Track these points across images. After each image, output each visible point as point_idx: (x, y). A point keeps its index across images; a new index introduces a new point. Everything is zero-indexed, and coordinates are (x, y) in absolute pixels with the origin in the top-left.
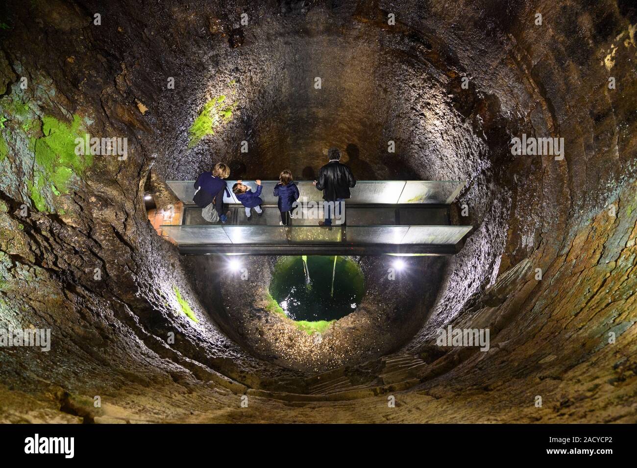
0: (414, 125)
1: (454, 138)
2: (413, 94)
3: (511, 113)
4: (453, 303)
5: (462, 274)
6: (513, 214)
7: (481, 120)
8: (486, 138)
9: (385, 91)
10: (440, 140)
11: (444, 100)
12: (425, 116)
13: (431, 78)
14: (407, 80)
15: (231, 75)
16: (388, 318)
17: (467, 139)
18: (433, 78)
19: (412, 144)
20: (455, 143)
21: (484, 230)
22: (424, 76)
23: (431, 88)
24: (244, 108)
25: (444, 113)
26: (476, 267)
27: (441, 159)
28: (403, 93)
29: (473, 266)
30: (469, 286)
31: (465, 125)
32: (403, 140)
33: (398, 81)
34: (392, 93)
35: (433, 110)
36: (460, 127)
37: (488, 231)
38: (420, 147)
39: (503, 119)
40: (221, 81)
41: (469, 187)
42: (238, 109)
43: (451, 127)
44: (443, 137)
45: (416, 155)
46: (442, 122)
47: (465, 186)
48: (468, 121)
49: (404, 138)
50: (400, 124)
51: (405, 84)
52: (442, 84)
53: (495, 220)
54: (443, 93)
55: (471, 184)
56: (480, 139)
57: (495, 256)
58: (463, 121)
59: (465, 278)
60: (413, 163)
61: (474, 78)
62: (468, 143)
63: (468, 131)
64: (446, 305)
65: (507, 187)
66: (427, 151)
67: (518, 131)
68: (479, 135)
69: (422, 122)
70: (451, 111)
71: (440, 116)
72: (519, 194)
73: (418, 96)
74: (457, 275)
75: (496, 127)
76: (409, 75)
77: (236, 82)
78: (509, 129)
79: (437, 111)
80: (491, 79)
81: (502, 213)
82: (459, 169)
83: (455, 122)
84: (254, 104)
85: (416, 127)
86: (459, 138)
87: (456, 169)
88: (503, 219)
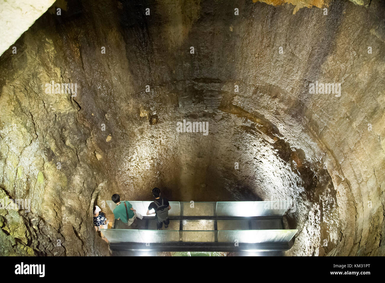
0: (256, 168)
1: (281, 175)
2: (254, 149)
3: (312, 159)
6: (322, 220)
7: (295, 163)
8: (300, 174)
9: (238, 148)
10: (272, 176)
11: (273, 152)
12: (262, 163)
13: (264, 140)
14: (251, 142)
15: (149, 140)
17: (288, 175)
18: (266, 141)
19: (256, 179)
20: (282, 178)
21: (305, 232)
22: (260, 140)
23: (265, 146)
24: (155, 159)
25: (274, 160)
27: (274, 188)
28: (249, 149)
31: (287, 167)
32: (250, 177)
33: (245, 142)
34: (242, 149)
35: (267, 159)
36: (284, 168)
37: (308, 232)
38: (261, 181)
39: (308, 162)
40: (143, 143)
42: (152, 159)
43: (278, 168)
44: (274, 175)
45: (259, 186)
46: (273, 165)
48: (288, 164)
50: (248, 167)
51: (249, 144)
52: (271, 144)
53: (311, 224)
54: (272, 149)
56: (296, 175)
57: (315, 248)
58: (285, 164)
60: (258, 191)
61: (288, 140)
62: (290, 177)
63: (289, 170)
65: (316, 203)
66: (265, 183)
67: (317, 169)
68: (296, 172)
69: (261, 166)
70: (278, 159)
71: (271, 162)
72: (324, 207)
73: (257, 151)
75: (305, 168)
76: (251, 139)
77: (152, 143)
78: (312, 168)
79: (269, 159)
80: (298, 140)
81: (315, 220)
82: (286, 193)
83: (281, 165)
84: (161, 156)
85: (258, 169)
86: (284, 174)
87: (284, 194)
88: (317, 224)
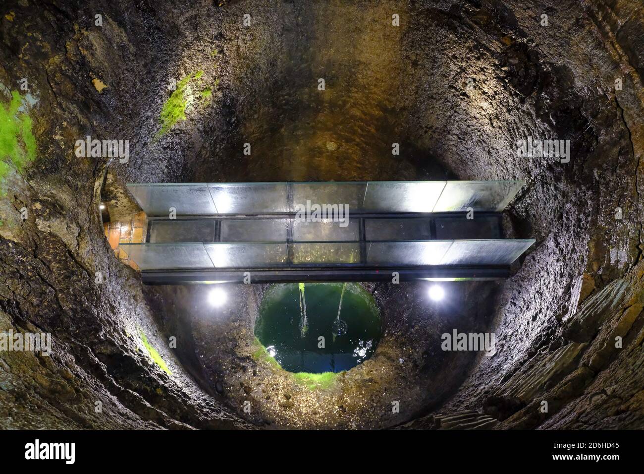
0: (452, 108)
1: (508, 124)
2: (452, 67)
3: (589, 89)
4: (513, 342)
5: (522, 303)
6: (594, 223)
7: (546, 99)
8: (555, 123)
9: (415, 64)
10: (488, 128)
11: (496, 74)
12: (468, 97)
13: (478, 45)
14: (446, 49)
15: (212, 43)
16: (416, 366)
17: (526, 125)
18: (482, 46)
19: (449, 133)
20: (509, 130)
21: (551, 244)
22: (470, 43)
23: (478, 59)
24: (226, 88)
25: (495, 92)
26: (541, 294)
27: (489, 152)
28: (440, 66)
29: (537, 292)
30: (534, 318)
31: (526, 106)
32: (437, 128)
33: (433, 50)
34: (423, 66)
35: (480, 89)
36: (518, 109)
37: (558, 244)
38: (460, 138)
39: (578, 97)
40: (199, 51)
41: (529, 189)
42: (219, 90)
43: (505, 109)
44: (492, 124)
45: (454, 149)
46: (491, 104)
47: (523, 188)
48: (529, 101)
49: (437, 126)
50: (433, 107)
51: (443, 54)
52: (493, 54)
53: (568, 230)
54: (495, 65)
55: (532, 184)
56: (546, 125)
57: (571, 277)
58: (522, 101)
59: (527, 309)
60: (450, 159)
61: (537, 45)
62: (528, 130)
63: (529, 114)
64: (502, 345)
65: (585, 186)
66: (470, 143)
67: (598, 113)
68: (545, 119)
69: (463, 104)
70: (505, 88)
71: (489, 96)
72: (603, 194)
73: (459, 70)
74: (515, 305)
75: (568, 108)
76: (449, 43)
77: (220, 52)
78: (586, 110)
79: (486, 90)
80: (562, 46)
81: (579, 220)
82: (515, 165)
83: (511, 102)
84: (241, 82)
85: (455, 112)
86: (516, 123)
87: (509, 166)
88: (581, 228)
